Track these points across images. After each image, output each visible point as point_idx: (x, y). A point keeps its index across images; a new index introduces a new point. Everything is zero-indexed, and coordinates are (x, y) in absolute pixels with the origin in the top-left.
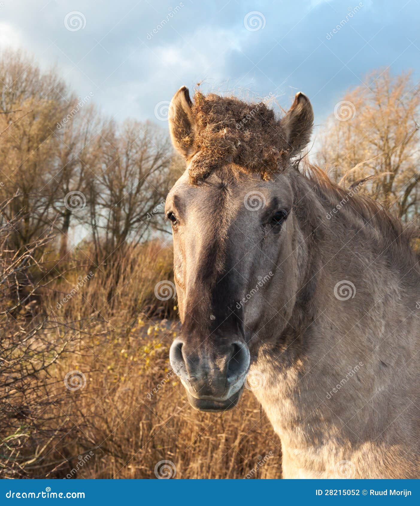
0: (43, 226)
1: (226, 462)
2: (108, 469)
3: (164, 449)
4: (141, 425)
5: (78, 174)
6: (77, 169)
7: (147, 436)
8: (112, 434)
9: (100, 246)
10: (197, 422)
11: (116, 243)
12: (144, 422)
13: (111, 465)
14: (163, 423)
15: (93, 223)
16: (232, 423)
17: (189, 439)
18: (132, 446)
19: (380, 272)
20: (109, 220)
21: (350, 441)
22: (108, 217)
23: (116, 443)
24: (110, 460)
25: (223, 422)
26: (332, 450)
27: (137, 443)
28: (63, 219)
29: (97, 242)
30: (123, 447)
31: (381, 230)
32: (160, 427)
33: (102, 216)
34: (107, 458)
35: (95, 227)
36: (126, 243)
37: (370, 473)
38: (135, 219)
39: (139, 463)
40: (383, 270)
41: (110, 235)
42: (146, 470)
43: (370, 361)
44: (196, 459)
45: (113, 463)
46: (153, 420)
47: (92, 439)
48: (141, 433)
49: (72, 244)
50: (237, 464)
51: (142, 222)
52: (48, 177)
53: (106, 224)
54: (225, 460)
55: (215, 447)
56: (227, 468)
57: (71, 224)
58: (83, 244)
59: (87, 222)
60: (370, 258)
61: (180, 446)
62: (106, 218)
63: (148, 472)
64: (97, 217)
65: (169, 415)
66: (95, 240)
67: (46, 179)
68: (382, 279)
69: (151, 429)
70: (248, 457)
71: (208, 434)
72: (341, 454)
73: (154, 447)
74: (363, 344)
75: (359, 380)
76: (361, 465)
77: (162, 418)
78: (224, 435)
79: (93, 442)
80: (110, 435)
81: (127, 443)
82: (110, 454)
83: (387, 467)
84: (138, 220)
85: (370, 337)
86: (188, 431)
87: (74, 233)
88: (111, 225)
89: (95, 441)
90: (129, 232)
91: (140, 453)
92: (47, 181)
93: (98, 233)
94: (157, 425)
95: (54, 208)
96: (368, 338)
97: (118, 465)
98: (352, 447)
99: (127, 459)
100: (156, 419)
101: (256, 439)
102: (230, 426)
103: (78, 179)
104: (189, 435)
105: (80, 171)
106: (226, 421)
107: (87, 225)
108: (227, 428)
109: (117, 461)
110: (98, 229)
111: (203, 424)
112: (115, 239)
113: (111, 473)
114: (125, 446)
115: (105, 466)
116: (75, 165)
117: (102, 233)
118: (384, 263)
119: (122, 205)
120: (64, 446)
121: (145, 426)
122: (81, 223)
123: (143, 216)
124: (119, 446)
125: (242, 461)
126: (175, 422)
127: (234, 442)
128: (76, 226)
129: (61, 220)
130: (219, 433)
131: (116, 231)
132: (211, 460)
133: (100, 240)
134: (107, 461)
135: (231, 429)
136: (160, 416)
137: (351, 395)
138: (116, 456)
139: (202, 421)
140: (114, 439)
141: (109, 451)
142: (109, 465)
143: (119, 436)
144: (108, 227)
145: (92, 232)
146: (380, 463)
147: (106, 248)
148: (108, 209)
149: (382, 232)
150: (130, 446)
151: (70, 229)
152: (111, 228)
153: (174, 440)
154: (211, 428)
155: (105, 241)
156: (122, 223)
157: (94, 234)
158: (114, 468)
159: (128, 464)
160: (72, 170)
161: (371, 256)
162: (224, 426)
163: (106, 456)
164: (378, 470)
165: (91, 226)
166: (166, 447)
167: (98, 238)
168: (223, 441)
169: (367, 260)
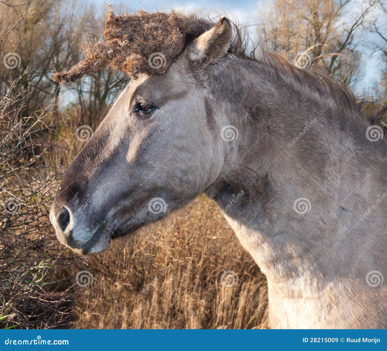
0: (39, 92)
1: (193, 278)
2: (99, 286)
3: (143, 270)
4: (124, 251)
5: (66, 49)
6: (65, 45)
7: (130, 259)
8: (102, 258)
9: (85, 107)
10: (169, 248)
11: (98, 105)
12: (127, 248)
13: (101, 282)
14: (142, 248)
15: (79, 89)
16: (197, 248)
17: (163, 262)
18: (117, 267)
19: (335, 134)
20: (91, 87)
21: (321, 272)
22: (91, 84)
23: (105, 266)
24: (101, 279)
25: (190, 248)
26: (307, 281)
27: (121, 265)
28: (54, 86)
29: (83, 104)
30: (110, 268)
31: (334, 99)
32: (140, 252)
33: (86, 83)
34: (98, 277)
35: (80, 92)
36: (106, 105)
37: (341, 299)
38: (112, 85)
39: (124, 280)
40: (338, 133)
41: (93, 98)
42: (129, 286)
43: (332, 207)
44: (169, 277)
45: (103, 281)
46: (134, 246)
47: (86, 262)
48: (125, 257)
49: (62, 106)
50: (201, 281)
51: (118, 88)
52: (40, 52)
53: (90, 89)
54: (191, 277)
55: (184, 268)
56: (194, 284)
57: (61, 90)
58: (71, 106)
59: (74, 88)
60: (325, 124)
61: (156, 267)
62: (89, 84)
63: (131, 288)
64: (82, 83)
65: (147, 243)
66: (81, 103)
67: (40, 54)
68: (337, 140)
69: (132, 254)
70: (210, 274)
71: (178, 257)
72: (315, 284)
73: (135, 268)
74: (324, 193)
75: (324, 223)
76: (333, 293)
77: (141, 245)
78: (191, 258)
79: (87, 265)
80: (100, 259)
81: (114, 265)
82: (100, 274)
83: (354, 294)
84: (116, 86)
85: (329, 187)
86: (162, 255)
87: (64, 97)
88: (93, 90)
89: (88, 264)
90: (108, 96)
91: (125, 273)
92: (41, 56)
93: (83, 97)
94: (137, 251)
95: (48, 78)
96: (327, 188)
97: (108, 283)
98: (324, 278)
99: (114, 277)
100: (137, 246)
101: (216, 260)
102: (195, 251)
103: (66, 53)
104: (163, 258)
105: (67, 47)
106: (192, 247)
107: (74, 90)
108: (193, 253)
109: (106, 280)
110: (83, 93)
111: (174, 249)
112: (97, 102)
113: (101, 288)
114: (112, 267)
115: (97, 284)
116: (63, 42)
117: (86, 97)
118: (338, 126)
119: (101, 73)
120: (64, 268)
121: (128, 251)
122: (69, 89)
123: (119, 82)
124: (108, 268)
125: (205, 278)
126: (152, 248)
127: (199, 263)
128: (65, 91)
129: (53, 87)
130: (187, 256)
131: (97, 94)
132: (181, 277)
133: (85, 102)
134: (98, 280)
135: (196, 253)
136: (140, 243)
137: (318, 236)
138: (105, 275)
139: (173, 247)
140: (103, 262)
141: (99, 272)
142: (100, 282)
143: (108, 260)
144: (91, 92)
145: (78, 96)
146: (348, 291)
147: (90, 109)
148: (90, 77)
149: (336, 102)
150: (116, 267)
151: (60, 93)
152: (93, 93)
153: (152, 262)
154: (180, 252)
155: (88, 103)
156: (103, 88)
157: (80, 98)
158: (104, 285)
159: (115, 281)
160: (61, 46)
161: (326, 122)
162: (191, 250)
163: (97, 275)
164: (347, 297)
165: (77, 92)
166: (145, 268)
167: (83, 101)
168: (191, 262)
169: (322, 126)
